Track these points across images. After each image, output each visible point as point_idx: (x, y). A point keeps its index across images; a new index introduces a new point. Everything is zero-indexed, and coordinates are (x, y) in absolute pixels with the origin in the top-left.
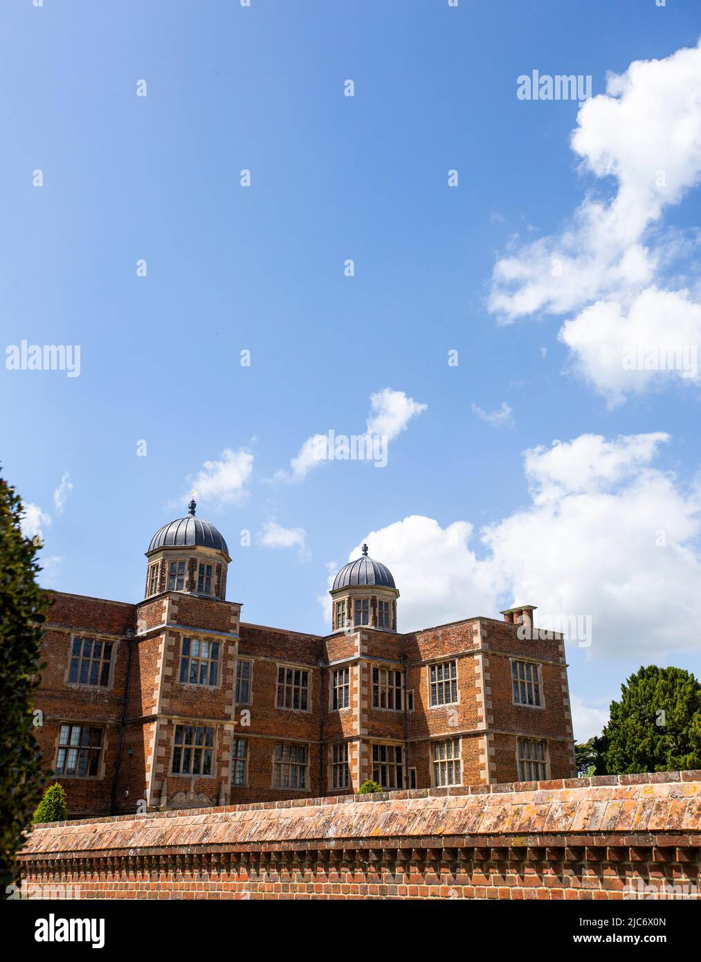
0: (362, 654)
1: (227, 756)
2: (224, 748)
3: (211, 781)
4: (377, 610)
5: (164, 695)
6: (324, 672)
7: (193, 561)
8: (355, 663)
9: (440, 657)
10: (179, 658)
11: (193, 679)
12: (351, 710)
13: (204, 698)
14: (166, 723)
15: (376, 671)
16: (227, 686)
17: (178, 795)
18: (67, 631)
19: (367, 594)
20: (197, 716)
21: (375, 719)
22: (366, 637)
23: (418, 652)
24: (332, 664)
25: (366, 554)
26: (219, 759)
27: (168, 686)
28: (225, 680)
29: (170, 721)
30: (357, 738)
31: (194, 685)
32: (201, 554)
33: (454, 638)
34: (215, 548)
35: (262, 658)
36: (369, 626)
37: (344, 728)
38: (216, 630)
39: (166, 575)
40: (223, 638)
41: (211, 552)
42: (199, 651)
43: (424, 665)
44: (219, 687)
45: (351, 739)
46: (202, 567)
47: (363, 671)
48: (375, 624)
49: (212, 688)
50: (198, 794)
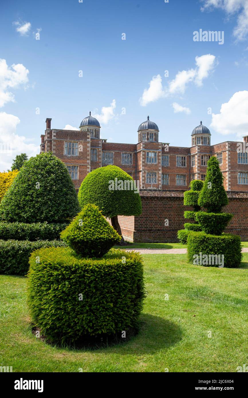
0: (198, 152)
1: (160, 179)
2: (159, 177)
3: (156, 184)
4: (203, 140)
5: (143, 166)
6: (190, 157)
7: (148, 133)
8: (196, 154)
9: (219, 152)
10: (146, 157)
11: (150, 162)
12: (195, 166)
13: (153, 166)
14: (144, 172)
15: (202, 156)
16: (159, 163)
17: (148, 187)
18: (120, 152)
19: (200, 136)
20: (152, 170)
21: (202, 168)
22: (199, 148)
23: (214, 150)
24: (192, 155)
25: (201, 124)
26: (158, 180)
27: (144, 164)
28: (158, 161)
29: (145, 172)
30: (197, 173)
31: (150, 163)
32: (150, 131)
33: (222, 147)
34: (153, 129)
35: (172, 154)
36: (201, 144)
37: (194, 171)
38: (155, 150)
39: (142, 137)
40: (157, 151)
41: (153, 130)
42: (151, 155)
43: (215, 154)
44: (157, 163)
45: (195, 173)
46: (150, 134)
47: (198, 156)
48: (202, 144)
49: (155, 164)
50: (153, 187)
